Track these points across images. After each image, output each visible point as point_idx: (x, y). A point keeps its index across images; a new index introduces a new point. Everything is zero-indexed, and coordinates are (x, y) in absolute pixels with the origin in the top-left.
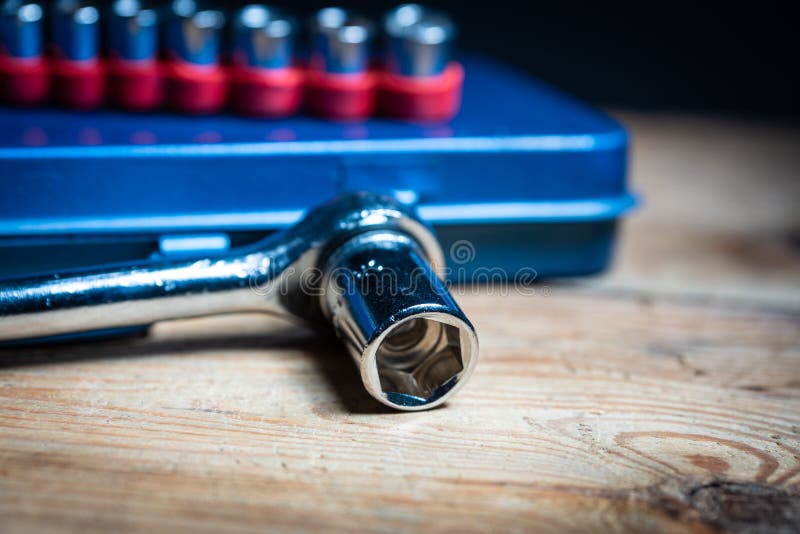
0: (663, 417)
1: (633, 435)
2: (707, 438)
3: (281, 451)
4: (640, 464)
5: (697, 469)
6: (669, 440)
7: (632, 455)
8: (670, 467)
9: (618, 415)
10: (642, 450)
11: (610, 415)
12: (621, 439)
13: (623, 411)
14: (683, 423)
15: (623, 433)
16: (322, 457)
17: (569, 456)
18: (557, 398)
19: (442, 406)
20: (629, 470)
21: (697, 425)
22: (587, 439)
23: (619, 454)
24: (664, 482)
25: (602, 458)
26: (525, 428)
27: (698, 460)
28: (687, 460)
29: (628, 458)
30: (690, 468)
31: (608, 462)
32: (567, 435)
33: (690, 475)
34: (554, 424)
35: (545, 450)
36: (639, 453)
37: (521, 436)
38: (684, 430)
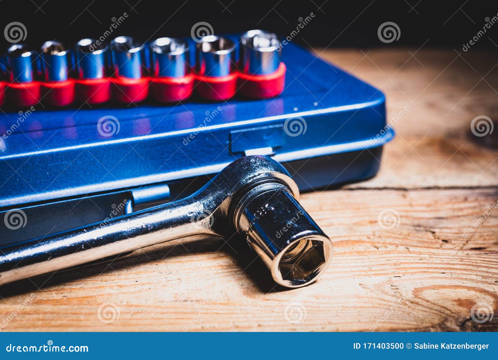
0: (434, 275)
1: (422, 289)
2: (461, 287)
4: (432, 309)
5: (461, 308)
6: (442, 291)
7: (425, 303)
8: (447, 309)
9: (409, 276)
10: (430, 299)
11: (405, 277)
12: (416, 292)
13: (412, 273)
14: (446, 278)
15: (416, 289)
18: (374, 268)
19: (315, 282)
20: (426, 314)
21: (454, 278)
22: (398, 295)
23: (418, 304)
24: (446, 319)
25: (409, 307)
26: (362, 292)
27: (460, 302)
28: (454, 303)
29: (423, 305)
30: (457, 308)
31: (413, 309)
32: (386, 294)
33: (458, 313)
34: (378, 287)
35: (377, 305)
36: (428, 301)
37: (362, 297)
38: (447, 282)
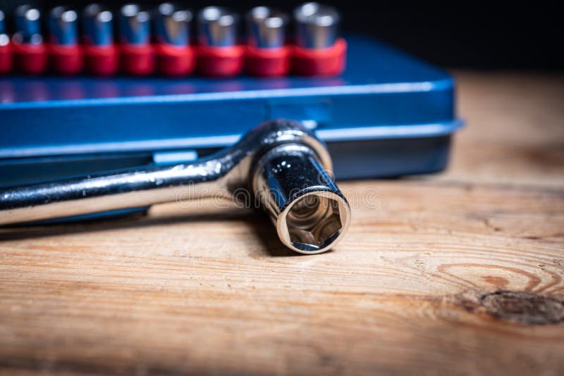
0: (469, 255)
1: (449, 266)
2: (497, 267)
3: (228, 278)
4: (453, 282)
5: (488, 284)
6: (473, 268)
7: (448, 277)
8: (471, 283)
9: (442, 254)
10: (454, 274)
11: (436, 255)
12: (442, 268)
13: (445, 252)
14: (483, 258)
15: (443, 265)
16: (253, 281)
17: (408, 278)
18: (403, 245)
19: (329, 251)
20: (444, 286)
21: (491, 259)
22: (420, 268)
23: (439, 277)
24: (465, 291)
25: (428, 279)
26: (380, 262)
27: (489, 279)
28: (483, 279)
29: (445, 279)
30: (483, 283)
31: (432, 281)
32: (407, 266)
33: (483, 288)
34: (400, 261)
35: (392, 275)
36: (452, 276)
37: (378, 267)
38: (483, 262)
